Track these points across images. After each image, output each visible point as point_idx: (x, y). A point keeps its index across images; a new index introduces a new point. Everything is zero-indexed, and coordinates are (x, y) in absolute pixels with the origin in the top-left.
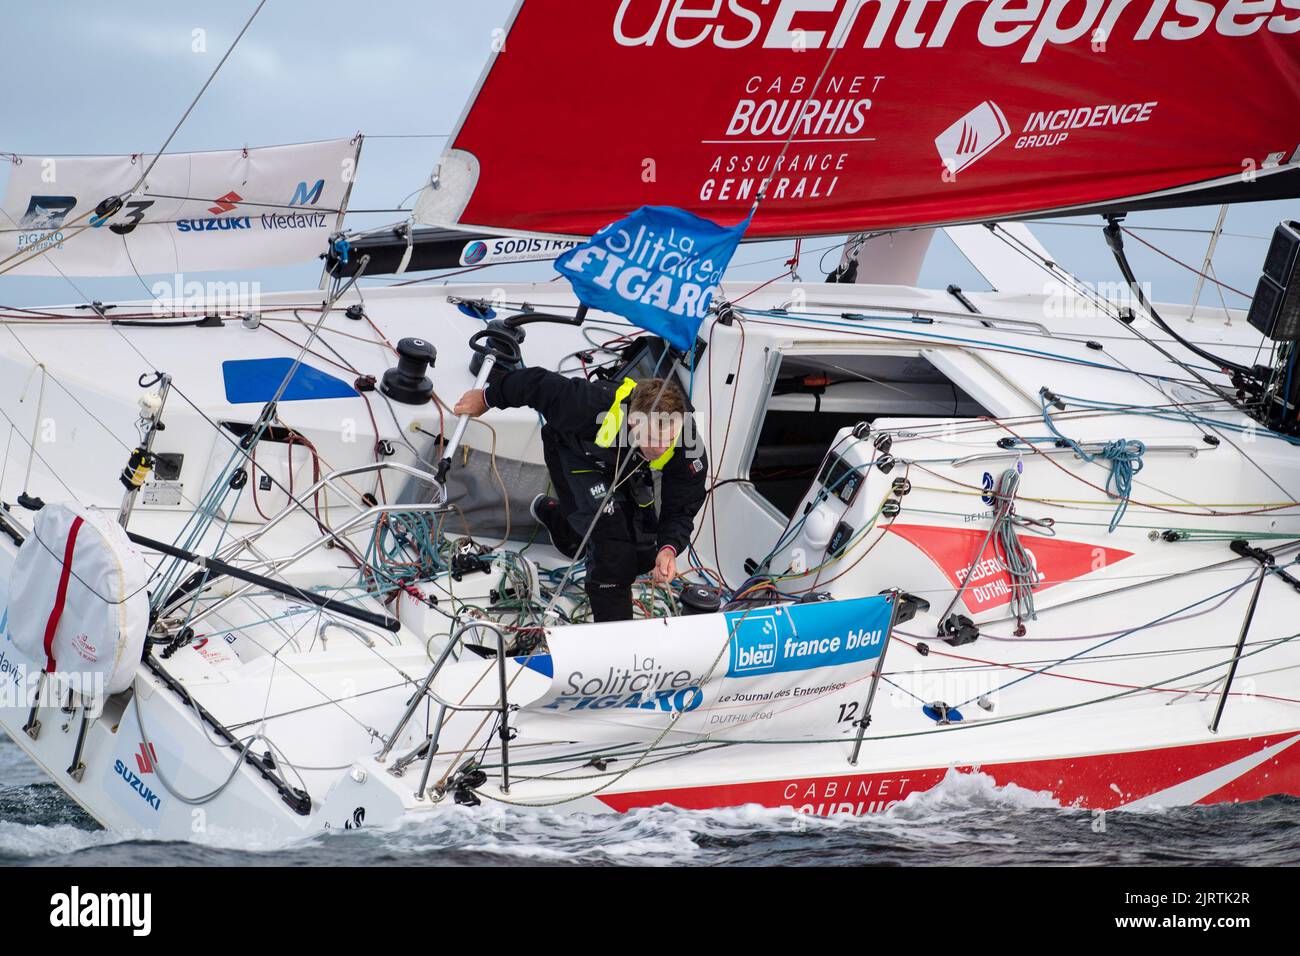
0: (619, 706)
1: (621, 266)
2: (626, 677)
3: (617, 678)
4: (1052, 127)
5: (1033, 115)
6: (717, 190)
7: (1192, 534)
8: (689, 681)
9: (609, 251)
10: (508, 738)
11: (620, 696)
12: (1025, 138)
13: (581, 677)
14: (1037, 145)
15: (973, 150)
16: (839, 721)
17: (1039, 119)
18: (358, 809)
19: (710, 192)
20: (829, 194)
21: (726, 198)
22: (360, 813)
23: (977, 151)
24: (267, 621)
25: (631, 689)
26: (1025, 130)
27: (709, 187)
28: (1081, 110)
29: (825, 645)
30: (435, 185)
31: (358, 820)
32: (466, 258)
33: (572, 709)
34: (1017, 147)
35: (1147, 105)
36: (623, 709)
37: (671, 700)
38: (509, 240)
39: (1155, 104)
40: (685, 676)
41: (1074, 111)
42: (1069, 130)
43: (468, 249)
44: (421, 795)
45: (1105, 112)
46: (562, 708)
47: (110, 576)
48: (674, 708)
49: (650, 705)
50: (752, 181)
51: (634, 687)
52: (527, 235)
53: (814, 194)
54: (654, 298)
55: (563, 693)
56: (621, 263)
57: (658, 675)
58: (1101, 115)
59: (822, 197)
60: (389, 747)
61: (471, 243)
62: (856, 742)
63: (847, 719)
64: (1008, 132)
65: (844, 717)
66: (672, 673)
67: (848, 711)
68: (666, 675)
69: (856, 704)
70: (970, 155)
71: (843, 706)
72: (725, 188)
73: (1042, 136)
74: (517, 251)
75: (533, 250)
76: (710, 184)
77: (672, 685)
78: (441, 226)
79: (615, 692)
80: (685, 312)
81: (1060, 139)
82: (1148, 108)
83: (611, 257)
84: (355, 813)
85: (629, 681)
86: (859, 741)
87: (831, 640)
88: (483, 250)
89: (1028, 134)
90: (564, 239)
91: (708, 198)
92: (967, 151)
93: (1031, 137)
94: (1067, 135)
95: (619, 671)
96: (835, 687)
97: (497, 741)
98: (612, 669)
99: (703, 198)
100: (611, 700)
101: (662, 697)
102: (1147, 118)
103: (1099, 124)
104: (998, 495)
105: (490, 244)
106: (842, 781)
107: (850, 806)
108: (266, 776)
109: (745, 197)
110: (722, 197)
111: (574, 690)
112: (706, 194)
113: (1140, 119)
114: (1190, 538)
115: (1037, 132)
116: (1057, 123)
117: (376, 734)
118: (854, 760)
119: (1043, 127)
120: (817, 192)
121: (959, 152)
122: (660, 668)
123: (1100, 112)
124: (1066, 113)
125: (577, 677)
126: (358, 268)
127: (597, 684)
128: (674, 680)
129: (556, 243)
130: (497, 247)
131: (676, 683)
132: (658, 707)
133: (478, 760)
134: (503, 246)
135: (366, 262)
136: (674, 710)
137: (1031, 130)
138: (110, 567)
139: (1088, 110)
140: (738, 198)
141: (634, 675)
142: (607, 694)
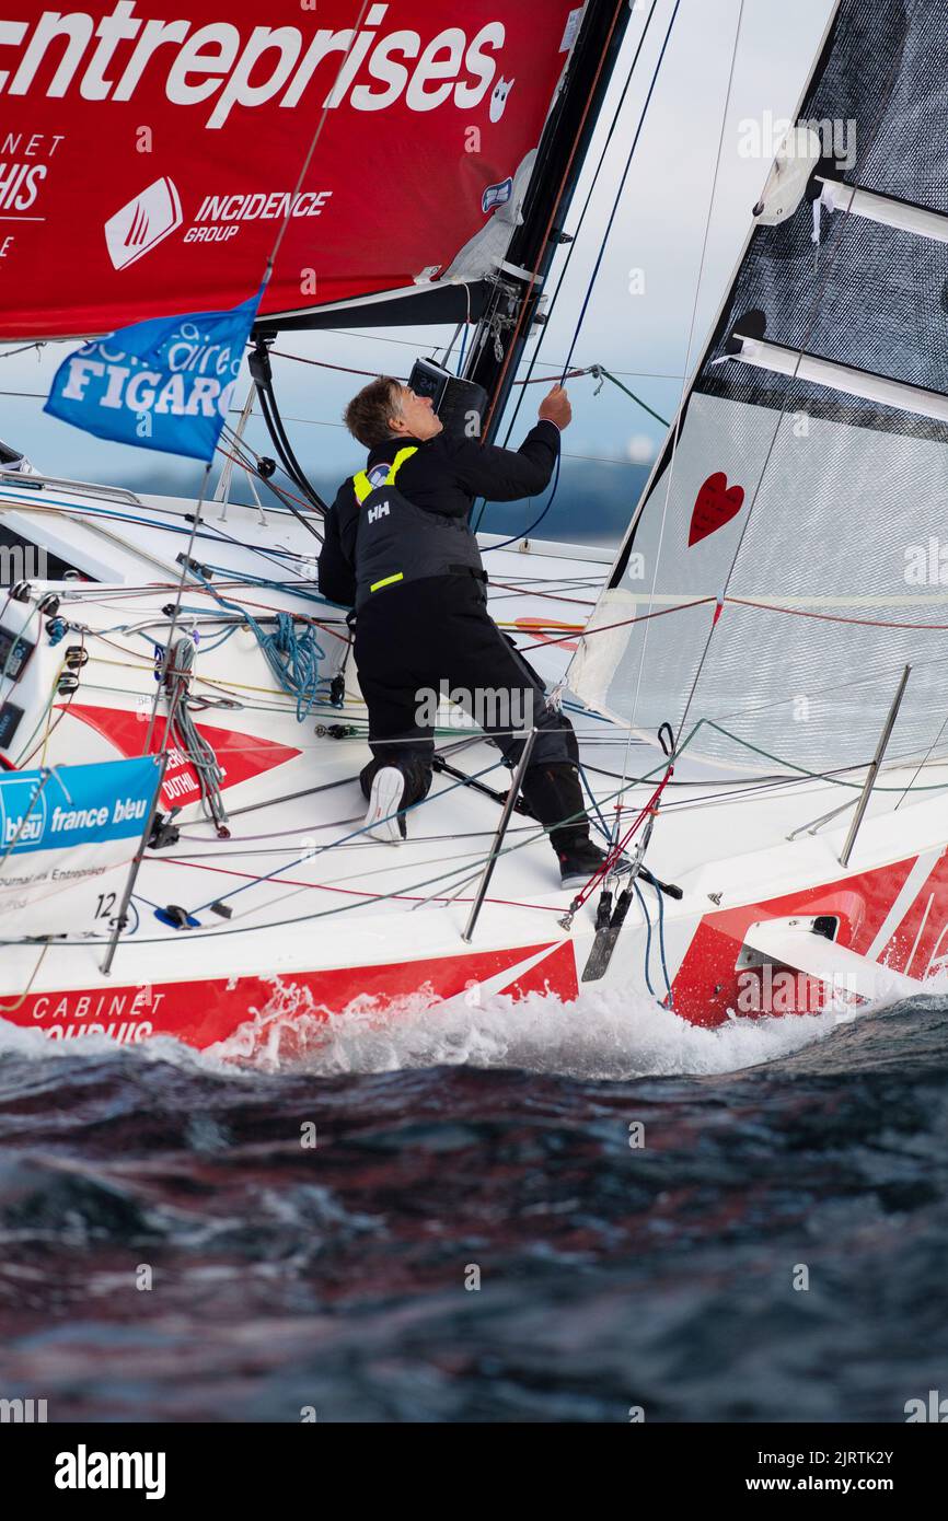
1: (127, 375)
4: (224, 217)
5: (208, 198)
7: (360, 730)
9: (107, 363)
12: (195, 230)
14: (206, 240)
15: (141, 243)
16: (96, 916)
17: (213, 207)
23: (145, 243)
26: (197, 219)
28: (257, 196)
29: (93, 817)
34: (186, 240)
35: (322, 194)
39: (329, 194)
41: (249, 196)
42: (241, 223)
45: (278, 200)
54: (170, 403)
56: (126, 372)
58: (275, 205)
62: (110, 946)
63: (105, 915)
64: (180, 220)
65: (101, 912)
67: (107, 902)
69: (114, 895)
70: (138, 247)
71: (101, 897)
73: (212, 228)
80: (201, 411)
81: (230, 234)
82: (323, 199)
83: (112, 370)
86: (114, 943)
87: (99, 810)
89: (200, 224)
92: (134, 243)
93: (202, 229)
94: (237, 228)
96: (95, 872)
102: (318, 213)
103: (271, 216)
104: (172, 670)
106: (95, 994)
107: (100, 1028)
113: (312, 213)
114: (357, 735)
115: (209, 223)
116: (230, 213)
118: (106, 969)
119: (214, 218)
121: (127, 243)
123: (275, 200)
124: (240, 198)
137: (203, 219)
139: (263, 197)
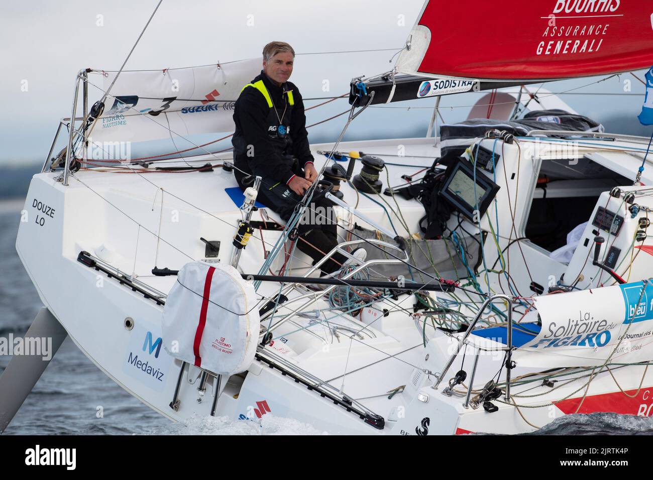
0: (567, 345)
2: (577, 325)
3: (572, 325)
6: (545, 48)
8: (605, 327)
10: (512, 367)
11: (572, 337)
13: (555, 326)
18: (424, 419)
19: (541, 49)
20: (597, 50)
21: (549, 53)
22: (426, 421)
24: (302, 329)
25: (578, 333)
27: (541, 47)
30: (408, 48)
31: (425, 425)
32: (420, 92)
33: (545, 347)
36: (569, 347)
37: (594, 340)
38: (441, 80)
40: (604, 323)
43: (422, 86)
44: (467, 406)
46: (541, 346)
47: (238, 299)
48: (596, 344)
49: (583, 343)
50: (562, 42)
51: (579, 332)
52: (450, 78)
53: (590, 50)
55: (545, 337)
57: (592, 322)
59: (594, 52)
60: (440, 380)
61: (423, 82)
66: (598, 322)
68: (595, 323)
72: (549, 47)
74: (445, 88)
75: (453, 87)
76: (542, 44)
77: (598, 330)
78: (408, 73)
79: (569, 336)
84: (422, 422)
85: (578, 327)
88: (428, 88)
90: (467, 80)
91: (540, 53)
95: (573, 321)
97: (505, 369)
98: (570, 320)
99: (538, 53)
100: (566, 340)
101: (589, 338)
105: (432, 83)
108: (349, 410)
109: (558, 53)
110: (547, 53)
111: (551, 333)
112: (539, 51)
117: (430, 373)
120: (592, 49)
122: (592, 318)
125: (553, 325)
126: (369, 100)
127: (562, 329)
128: (599, 326)
129: (463, 82)
130: (436, 85)
131: (600, 328)
132: (587, 344)
133: (495, 381)
134: (438, 84)
135: (373, 96)
136: (596, 346)
138: (238, 293)
140: (555, 53)
141: (580, 323)
142: (566, 336)
